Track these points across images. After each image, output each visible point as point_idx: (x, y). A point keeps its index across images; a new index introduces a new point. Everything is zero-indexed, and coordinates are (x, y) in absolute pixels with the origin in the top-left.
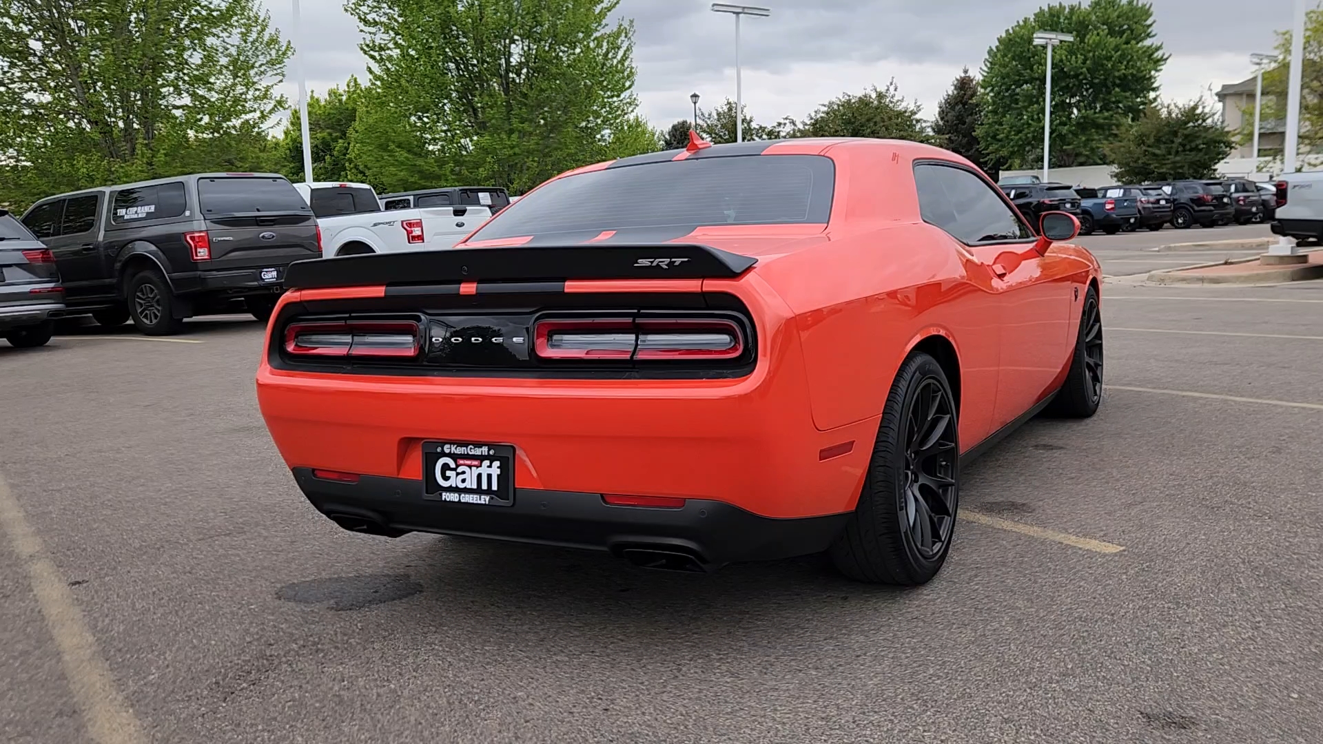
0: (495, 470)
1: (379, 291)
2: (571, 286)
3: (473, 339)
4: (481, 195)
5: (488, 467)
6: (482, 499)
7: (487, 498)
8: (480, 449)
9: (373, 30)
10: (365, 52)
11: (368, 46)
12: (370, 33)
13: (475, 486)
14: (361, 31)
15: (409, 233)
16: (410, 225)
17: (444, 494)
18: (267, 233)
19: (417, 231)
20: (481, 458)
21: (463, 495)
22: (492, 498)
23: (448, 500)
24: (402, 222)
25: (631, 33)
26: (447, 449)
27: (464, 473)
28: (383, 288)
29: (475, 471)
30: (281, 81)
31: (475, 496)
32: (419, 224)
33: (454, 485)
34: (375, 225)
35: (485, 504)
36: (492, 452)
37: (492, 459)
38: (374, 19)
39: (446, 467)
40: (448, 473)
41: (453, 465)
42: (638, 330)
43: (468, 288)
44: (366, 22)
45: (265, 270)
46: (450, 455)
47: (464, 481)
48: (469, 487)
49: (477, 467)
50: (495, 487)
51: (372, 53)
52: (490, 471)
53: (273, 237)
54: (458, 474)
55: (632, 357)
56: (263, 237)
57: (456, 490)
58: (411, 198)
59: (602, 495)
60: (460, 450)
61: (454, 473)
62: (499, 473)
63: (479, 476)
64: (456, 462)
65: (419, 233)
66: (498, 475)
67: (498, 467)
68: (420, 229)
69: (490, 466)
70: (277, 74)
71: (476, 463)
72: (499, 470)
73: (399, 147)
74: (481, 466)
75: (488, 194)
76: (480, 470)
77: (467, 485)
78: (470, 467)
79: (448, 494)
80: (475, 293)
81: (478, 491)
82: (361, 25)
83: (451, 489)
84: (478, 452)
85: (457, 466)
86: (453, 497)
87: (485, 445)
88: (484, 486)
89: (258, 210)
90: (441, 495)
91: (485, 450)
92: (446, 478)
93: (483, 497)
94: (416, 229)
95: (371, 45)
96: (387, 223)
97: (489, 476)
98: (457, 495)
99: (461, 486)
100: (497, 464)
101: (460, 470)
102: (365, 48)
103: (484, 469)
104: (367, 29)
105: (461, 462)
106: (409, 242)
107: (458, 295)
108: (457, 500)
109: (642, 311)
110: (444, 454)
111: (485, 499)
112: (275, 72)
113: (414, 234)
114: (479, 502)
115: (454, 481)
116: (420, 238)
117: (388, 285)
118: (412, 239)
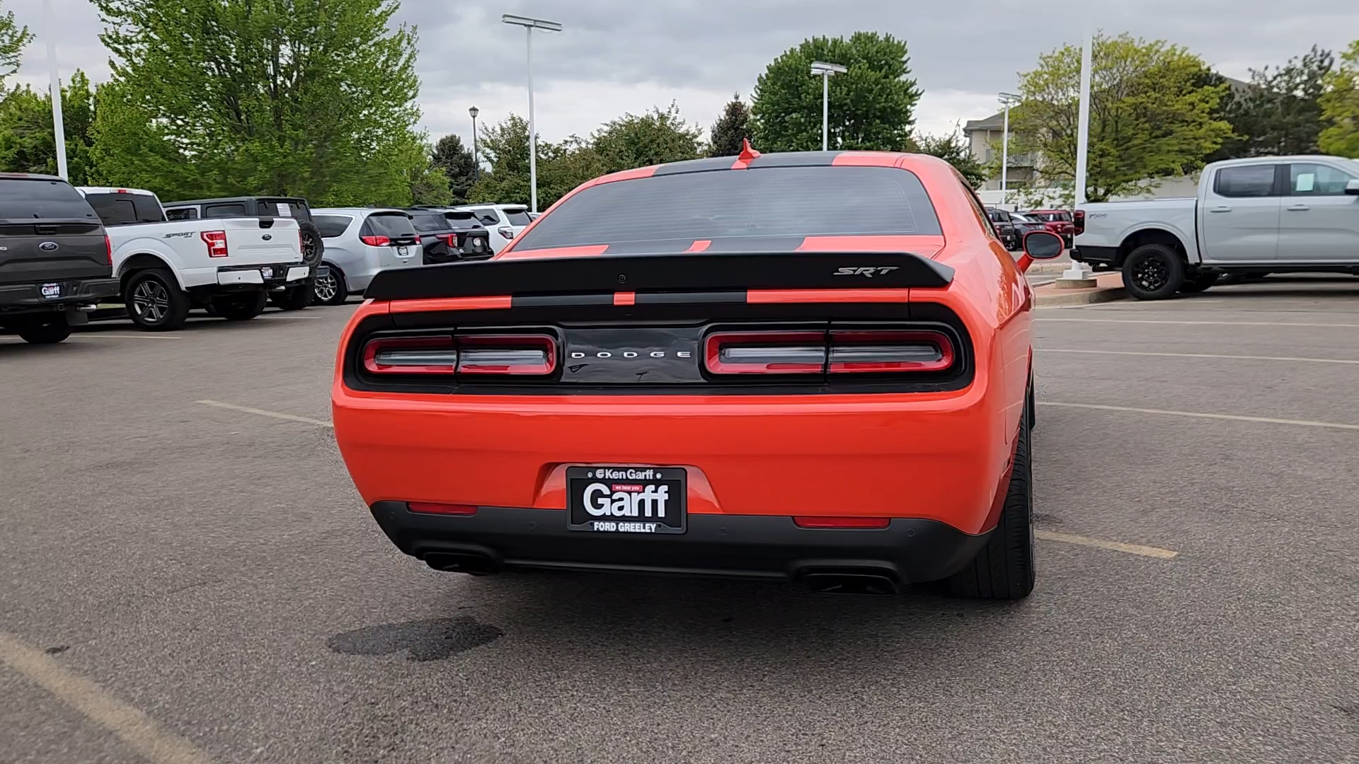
0: (662, 495)
1: (505, 302)
2: (754, 297)
3: (625, 354)
4: (279, 206)
5: (653, 492)
6: (647, 528)
7: (653, 526)
8: (644, 473)
9: (118, 20)
10: (108, 45)
11: (110, 37)
12: (114, 24)
13: (635, 513)
14: (103, 20)
15: (210, 245)
16: (210, 237)
17: (596, 523)
18: (48, 243)
19: (219, 244)
20: (644, 483)
21: (621, 524)
22: (660, 526)
23: (602, 529)
24: (202, 234)
25: (414, 40)
26: (599, 474)
27: (621, 499)
28: (509, 299)
29: (636, 498)
30: (14, 71)
31: (637, 524)
32: (222, 236)
33: (608, 513)
34: (166, 236)
35: (651, 533)
36: (659, 476)
37: (658, 484)
38: (118, 8)
39: (597, 494)
40: (600, 501)
41: (606, 491)
42: (829, 342)
43: (624, 299)
44: (109, 11)
45: (46, 285)
46: (603, 481)
47: (621, 508)
48: (628, 514)
49: (639, 493)
50: (661, 513)
51: (116, 45)
52: (655, 496)
53: (55, 247)
54: (613, 501)
55: (825, 371)
56: (43, 247)
57: (611, 518)
58: (198, 208)
59: (793, 517)
60: (616, 475)
61: (609, 500)
62: (667, 498)
63: (642, 503)
64: (611, 489)
65: (222, 246)
66: (666, 501)
67: (666, 492)
68: (223, 241)
69: (656, 491)
70: (10, 63)
71: (636, 488)
72: (667, 495)
73: (151, 151)
74: (644, 491)
75: (286, 204)
76: (641, 496)
77: (626, 512)
78: (630, 493)
79: (602, 523)
80: (633, 303)
81: (641, 518)
82: (103, 14)
83: (604, 518)
84: (641, 476)
85: (613, 492)
86: (610, 527)
87: (650, 469)
88: (648, 513)
89: (36, 217)
90: (592, 524)
91: (649, 474)
92: (597, 506)
93: (647, 525)
94: (218, 241)
95: (114, 37)
96: (182, 234)
97: (655, 502)
98: (614, 524)
99: (618, 514)
100: (665, 488)
101: (615, 496)
102: (107, 39)
103: (648, 494)
104: (109, 18)
105: (618, 488)
106: (211, 256)
107: (612, 306)
108: (614, 530)
109: (832, 323)
110: (595, 480)
111: (650, 527)
112: (8, 61)
113: (215, 247)
114: (643, 531)
115: (608, 508)
116: (224, 251)
117: (514, 295)
118: (214, 252)
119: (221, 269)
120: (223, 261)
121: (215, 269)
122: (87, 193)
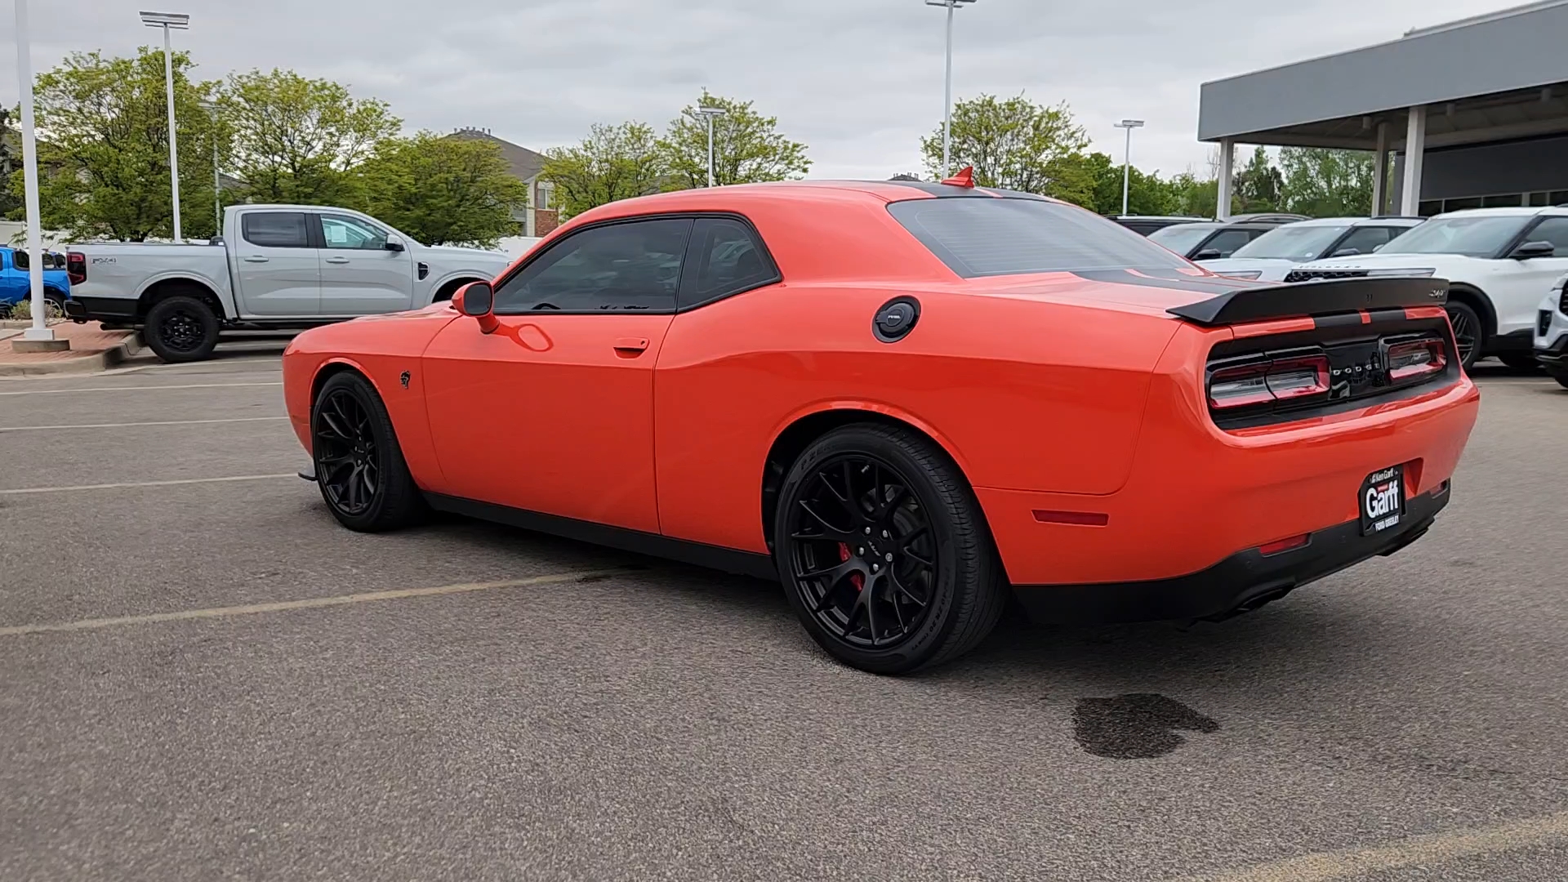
0: (1395, 490)
1: (1310, 322)
3: (1357, 369)
5: (1392, 488)
6: (1395, 520)
7: (1398, 518)
8: (1390, 472)
13: (1387, 510)
17: (1376, 525)
21: (1385, 521)
22: (1400, 516)
23: (1378, 530)
26: (1373, 479)
27: (1381, 499)
28: (1313, 320)
29: (1386, 496)
31: (1392, 519)
33: (1377, 515)
35: (1397, 524)
36: (1396, 473)
39: (1373, 498)
40: (1375, 503)
43: (1365, 317)
47: (1381, 508)
48: (1384, 512)
49: (1387, 491)
50: (1397, 506)
52: (1393, 492)
54: (1378, 503)
57: (1380, 518)
60: (1380, 478)
61: (1376, 501)
62: (1397, 491)
63: (1389, 499)
64: (1376, 492)
66: (1397, 494)
67: (1397, 487)
71: (1386, 487)
74: (1389, 489)
76: (1388, 494)
77: (1384, 510)
78: (1384, 492)
80: (1370, 322)
83: (1377, 519)
85: (1377, 495)
86: (1381, 525)
87: (1392, 467)
88: (1393, 507)
90: (1374, 527)
91: (1390, 474)
92: (1372, 510)
93: (1395, 517)
97: (1393, 495)
98: (1382, 522)
99: (1381, 513)
100: (1396, 482)
101: (1378, 498)
103: (1390, 492)
105: (1379, 489)
107: (1363, 324)
108: (1383, 528)
115: (1379, 511)
117: (1313, 316)
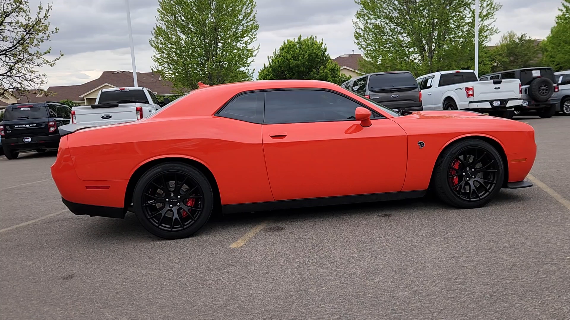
4: (533, 72)
15: (467, 93)
16: (467, 89)
18: (394, 95)
19: (470, 92)
24: (465, 88)
32: (472, 89)
34: (456, 89)
53: (397, 96)
56: (393, 97)
58: (500, 75)
65: (471, 93)
68: (472, 91)
75: (539, 71)
89: (393, 86)
94: (470, 91)
96: (460, 89)
106: (467, 97)
113: (469, 93)
116: (472, 95)
118: (468, 95)
119: (470, 102)
120: (471, 99)
121: (468, 102)
122: (442, 74)
